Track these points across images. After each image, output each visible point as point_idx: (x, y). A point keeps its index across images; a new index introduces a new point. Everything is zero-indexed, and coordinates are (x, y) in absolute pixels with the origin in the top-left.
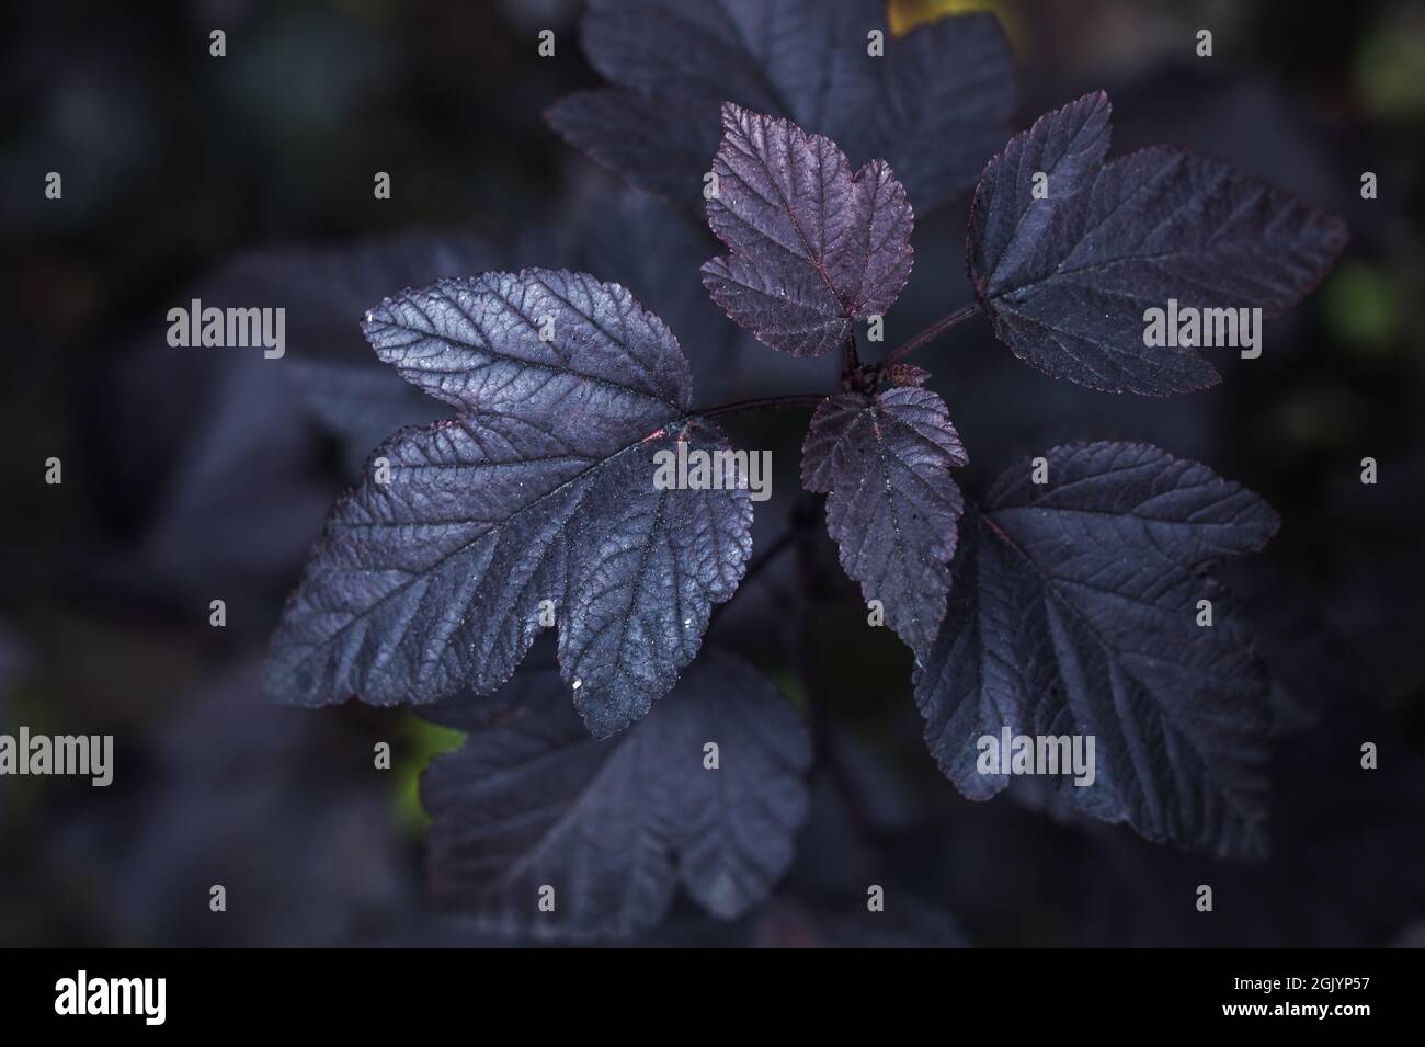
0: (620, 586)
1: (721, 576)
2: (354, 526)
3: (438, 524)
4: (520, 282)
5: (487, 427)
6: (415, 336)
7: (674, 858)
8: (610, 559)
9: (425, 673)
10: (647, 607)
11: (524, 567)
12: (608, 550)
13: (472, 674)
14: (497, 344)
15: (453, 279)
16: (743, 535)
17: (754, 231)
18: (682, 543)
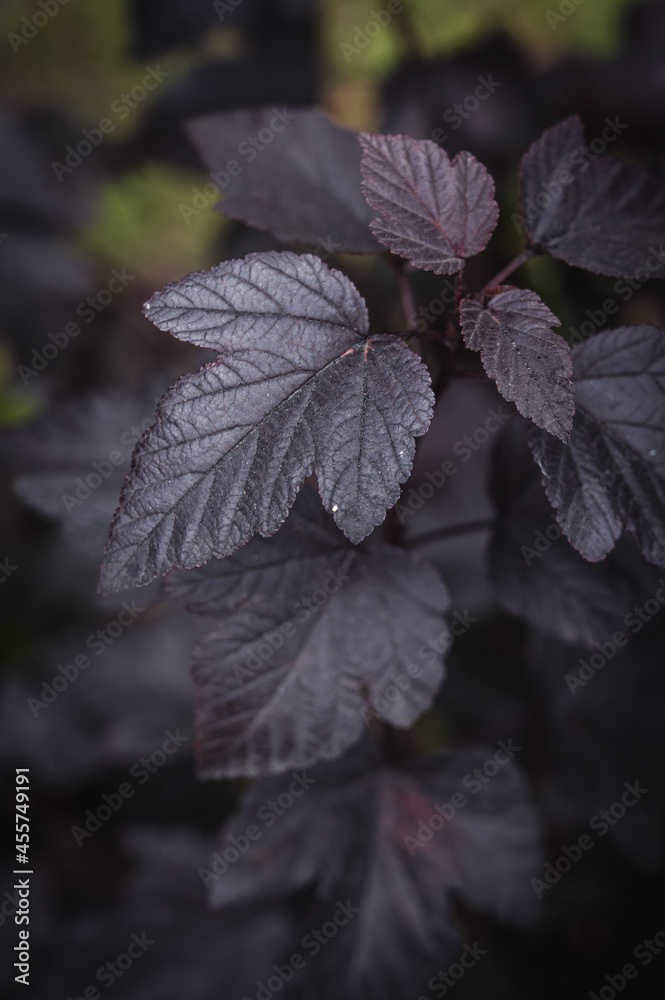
0: (351, 441)
1: (418, 419)
2: (155, 452)
3: (215, 434)
4: (245, 263)
5: (240, 360)
6: (181, 311)
7: (365, 691)
8: (340, 425)
9: (222, 536)
10: (371, 451)
11: (281, 446)
12: (338, 420)
13: (258, 524)
14: (238, 306)
15: (199, 272)
16: (427, 392)
17: (394, 205)
18: (386, 406)
